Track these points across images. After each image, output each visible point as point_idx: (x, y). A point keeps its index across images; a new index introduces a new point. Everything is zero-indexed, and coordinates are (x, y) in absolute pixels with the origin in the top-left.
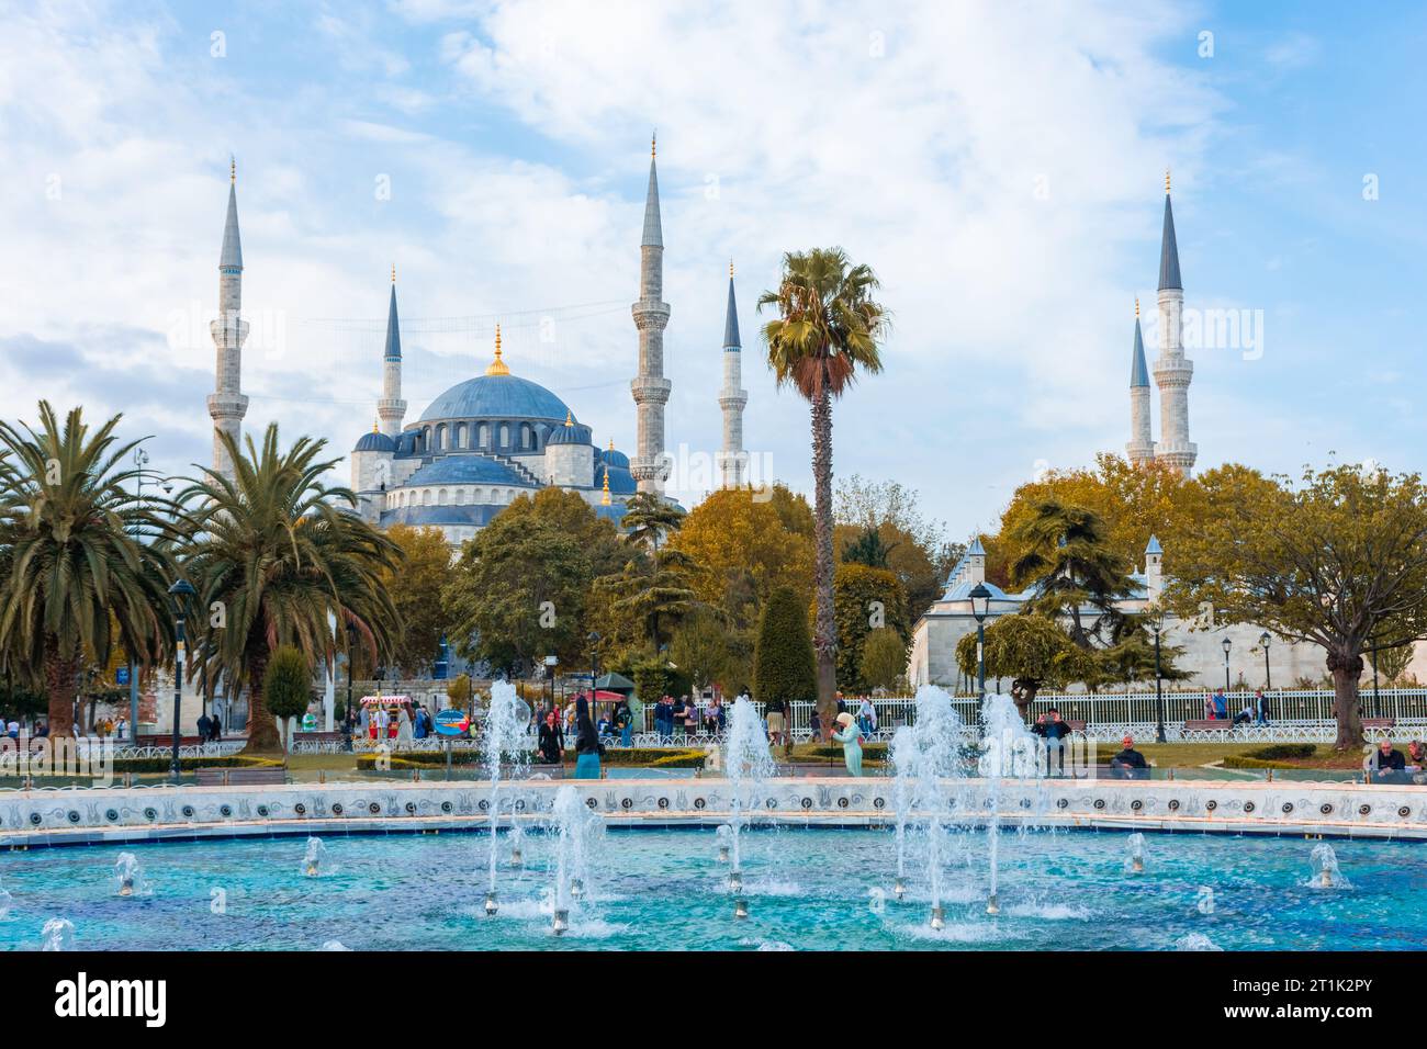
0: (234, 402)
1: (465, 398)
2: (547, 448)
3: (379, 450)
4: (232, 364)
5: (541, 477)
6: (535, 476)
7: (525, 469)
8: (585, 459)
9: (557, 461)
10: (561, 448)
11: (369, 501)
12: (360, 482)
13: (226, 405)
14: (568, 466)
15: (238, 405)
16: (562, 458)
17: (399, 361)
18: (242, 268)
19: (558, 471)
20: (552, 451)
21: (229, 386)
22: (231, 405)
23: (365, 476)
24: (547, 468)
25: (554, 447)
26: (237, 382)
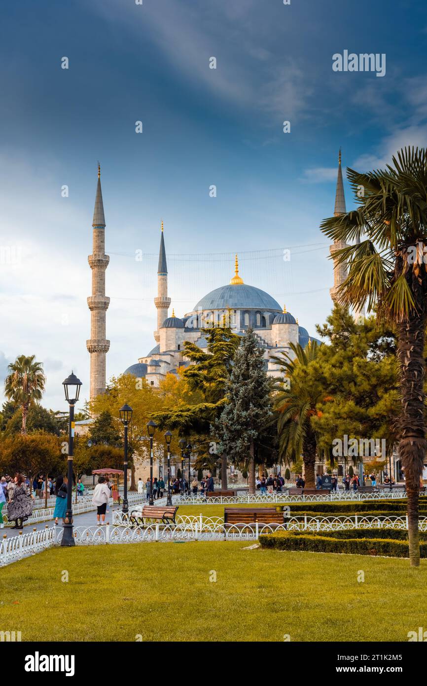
0: (103, 301)
1: (223, 297)
2: (273, 326)
3: (176, 327)
4: (101, 280)
5: (269, 342)
6: (266, 341)
7: (260, 337)
8: (295, 332)
9: (280, 333)
10: (282, 326)
11: (173, 356)
12: (166, 345)
13: (99, 303)
14: (286, 336)
15: (105, 303)
16: (282, 331)
17: (166, 275)
18: (105, 226)
19: (280, 339)
20: (276, 327)
21: (100, 292)
22: (102, 302)
23: (169, 342)
24: (273, 337)
25: (278, 325)
26: (104, 289)
